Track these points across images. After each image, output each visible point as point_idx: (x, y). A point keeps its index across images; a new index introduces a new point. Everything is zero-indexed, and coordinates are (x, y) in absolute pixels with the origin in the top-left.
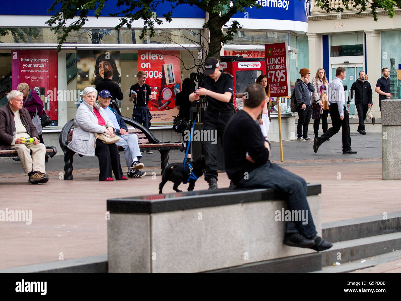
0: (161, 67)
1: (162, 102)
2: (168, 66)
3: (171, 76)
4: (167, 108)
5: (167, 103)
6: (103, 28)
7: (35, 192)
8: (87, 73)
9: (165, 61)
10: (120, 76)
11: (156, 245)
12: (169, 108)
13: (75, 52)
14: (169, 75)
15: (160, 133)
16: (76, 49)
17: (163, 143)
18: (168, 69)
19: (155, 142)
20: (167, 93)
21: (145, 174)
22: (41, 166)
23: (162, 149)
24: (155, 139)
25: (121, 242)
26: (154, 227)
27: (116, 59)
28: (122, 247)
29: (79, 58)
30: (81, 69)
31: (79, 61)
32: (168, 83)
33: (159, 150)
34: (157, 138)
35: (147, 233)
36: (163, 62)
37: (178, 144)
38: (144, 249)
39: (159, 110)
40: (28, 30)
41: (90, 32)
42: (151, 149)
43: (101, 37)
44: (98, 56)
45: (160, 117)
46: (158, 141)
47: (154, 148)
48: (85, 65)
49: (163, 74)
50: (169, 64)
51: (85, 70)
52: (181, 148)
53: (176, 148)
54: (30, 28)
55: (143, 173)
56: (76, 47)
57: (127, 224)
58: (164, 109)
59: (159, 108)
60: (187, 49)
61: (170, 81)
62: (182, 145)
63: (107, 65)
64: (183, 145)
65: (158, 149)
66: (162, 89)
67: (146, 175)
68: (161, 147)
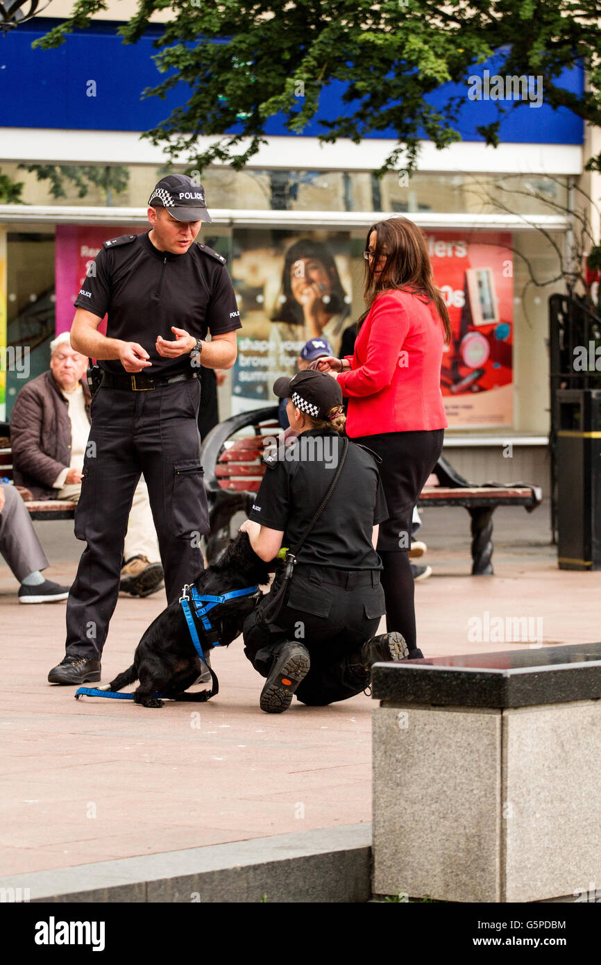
0: (460, 278)
1: (462, 372)
2: (479, 274)
3: (487, 301)
4: (475, 388)
5: (476, 375)
6: (298, 170)
7: (129, 620)
8: (260, 290)
9: (472, 260)
10: (348, 300)
11: (516, 803)
12: (482, 389)
13: (229, 233)
14: (482, 300)
15: (468, 458)
16: (231, 224)
17: (477, 487)
18: (480, 284)
19: (453, 485)
20: (476, 348)
21: (429, 571)
22: (147, 543)
23: (478, 503)
24: (456, 476)
25: (415, 790)
26: (512, 750)
27: (339, 252)
28: (416, 807)
29: (237, 250)
30: (242, 281)
31: (238, 257)
32: (478, 320)
33: (466, 507)
34: (459, 473)
35: (494, 767)
36: (465, 264)
37: (519, 491)
38: (481, 814)
39: (453, 394)
40: (101, 171)
41: (265, 179)
42: (445, 502)
43: (293, 192)
44: (290, 243)
45: (456, 414)
46: (465, 482)
47: (453, 501)
48: (254, 269)
49: (467, 297)
50: (483, 270)
51: (252, 281)
52: (529, 502)
53: (514, 501)
54: (108, 167)
55: (423, 570)
56: (231, 219)
57: (432, 737)
58: (468, 390)
59: (454, 388)
60: (541, 230)
61: (485, 316)
62: (529, 495)
63: (315, 268)
64: (533, 493)
65: (464, 504)
66: (462, 335)
67: (432, 576)
68: (472, 498)
